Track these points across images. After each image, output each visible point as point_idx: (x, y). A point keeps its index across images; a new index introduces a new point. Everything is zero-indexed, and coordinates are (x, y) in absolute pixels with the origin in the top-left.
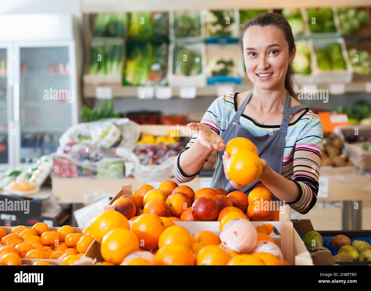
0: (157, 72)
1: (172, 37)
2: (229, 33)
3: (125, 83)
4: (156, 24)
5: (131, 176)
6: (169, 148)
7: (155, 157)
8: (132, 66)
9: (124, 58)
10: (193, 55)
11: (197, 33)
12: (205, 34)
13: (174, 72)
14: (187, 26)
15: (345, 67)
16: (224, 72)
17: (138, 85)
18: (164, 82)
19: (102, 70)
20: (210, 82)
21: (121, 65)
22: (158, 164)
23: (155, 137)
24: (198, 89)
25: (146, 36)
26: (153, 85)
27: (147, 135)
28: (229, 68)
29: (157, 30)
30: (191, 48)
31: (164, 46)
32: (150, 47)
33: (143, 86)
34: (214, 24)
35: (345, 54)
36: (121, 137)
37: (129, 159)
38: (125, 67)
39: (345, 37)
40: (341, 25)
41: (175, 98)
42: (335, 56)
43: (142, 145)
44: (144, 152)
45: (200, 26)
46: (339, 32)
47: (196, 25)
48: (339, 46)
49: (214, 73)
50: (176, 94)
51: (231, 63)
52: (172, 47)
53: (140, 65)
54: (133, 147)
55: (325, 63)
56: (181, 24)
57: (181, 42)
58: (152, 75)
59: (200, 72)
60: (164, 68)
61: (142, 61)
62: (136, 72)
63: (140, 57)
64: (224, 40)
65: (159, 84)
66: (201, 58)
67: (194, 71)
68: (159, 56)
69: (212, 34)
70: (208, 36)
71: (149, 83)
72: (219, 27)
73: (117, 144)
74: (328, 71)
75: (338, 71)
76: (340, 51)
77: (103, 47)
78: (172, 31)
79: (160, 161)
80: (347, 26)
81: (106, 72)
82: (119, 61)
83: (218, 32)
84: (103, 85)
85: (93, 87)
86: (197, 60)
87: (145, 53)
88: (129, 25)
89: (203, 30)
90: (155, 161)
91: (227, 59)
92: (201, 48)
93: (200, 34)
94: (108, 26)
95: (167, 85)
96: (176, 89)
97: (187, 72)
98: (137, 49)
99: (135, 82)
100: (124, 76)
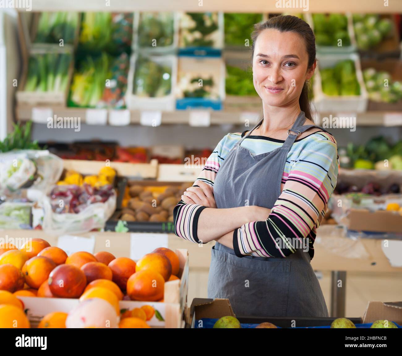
0: (111, 90)
1: (135, 46)
2: (211, 43)
3: (70, 103)
4: (115, 28)
5: (39, 227)
6: (96, 191)
7: (75, 202)
8: (81, 82)
9: (71, 71)
10: (161, 70)
11: (168, 41)
12: (178, 43)
13: (134, 91)
14: (156, 31)
15: (358, 92)
16: (200, 93)
17: (88, 107)
18: (121, 103)
19: (42, 85)
20: (180, 106)
21: (67, 79)
22: (77, 212)
23: (83, 176)
24: (164, 114)
25: (102, 44)
26: (105, 107)
27: (73, 173)
28: (207, 88)
29: (116, 36)
30: (159, 60)
31: (124, 57)
32: (105, 58)
33: (94, 107)
34: (191, 31)
35: (359, 74)
36: (36, 175)
37: (40, 204)
38: (72, 82)
39: (360, 53)
40: (356, 37)
41: (135, 125)
42: (346, 76)
43: (63, 186)
44: (62, 195)
45: (173, 32)
46: (353, 47)
47: (168, 31)
48: (353, 64)
49: (186, 95)
50: (135, 120)
51: (209, 82)
52: (134, 59)
53: (91, 81)
54: (49, 189)
55: (331, 86)
56: (147, 29)
57: (146, 52)
58: (106, 95)
59: (168, 92)
60: (122, 86)
61: (94, 75)
62: (86, 89)
63: (92, 70)
64: (203, 52)
65: (114, 107)
66: (170, 74)
67: (161, 91)
68: (116, 69)
69: (187, 44)
70: (183, 46)
71: (102, 104)
72: (197, 35)
73: (29, 184)
74: (335, 97)
75: (348, 97)
76: (354, 70)
77: (45, 56)
78: (135, 37)
79: (80, 208)
80: (364, 39)
81: (46, 89)
82: (64, 74)
83: (196, 41)
84: (41, 105)
85: (28, 107)
86: (166, 76)
87: (98, 66)
88: (81, 28)
89: (176, 38)
90: (74, 207)
91: (205, 76)
92: (172, 61)
93: (172, 42)
94: (52, 30)
95: (124, 107)
96: (135, 113)
97: (152, 92)
98: (90, 59)
99: (83, 103)
100: (70, 93)
